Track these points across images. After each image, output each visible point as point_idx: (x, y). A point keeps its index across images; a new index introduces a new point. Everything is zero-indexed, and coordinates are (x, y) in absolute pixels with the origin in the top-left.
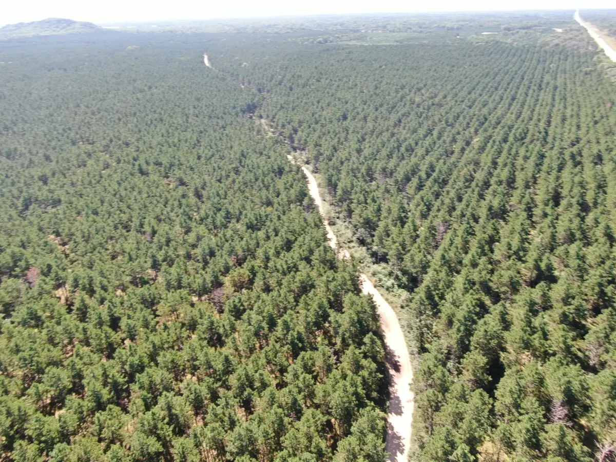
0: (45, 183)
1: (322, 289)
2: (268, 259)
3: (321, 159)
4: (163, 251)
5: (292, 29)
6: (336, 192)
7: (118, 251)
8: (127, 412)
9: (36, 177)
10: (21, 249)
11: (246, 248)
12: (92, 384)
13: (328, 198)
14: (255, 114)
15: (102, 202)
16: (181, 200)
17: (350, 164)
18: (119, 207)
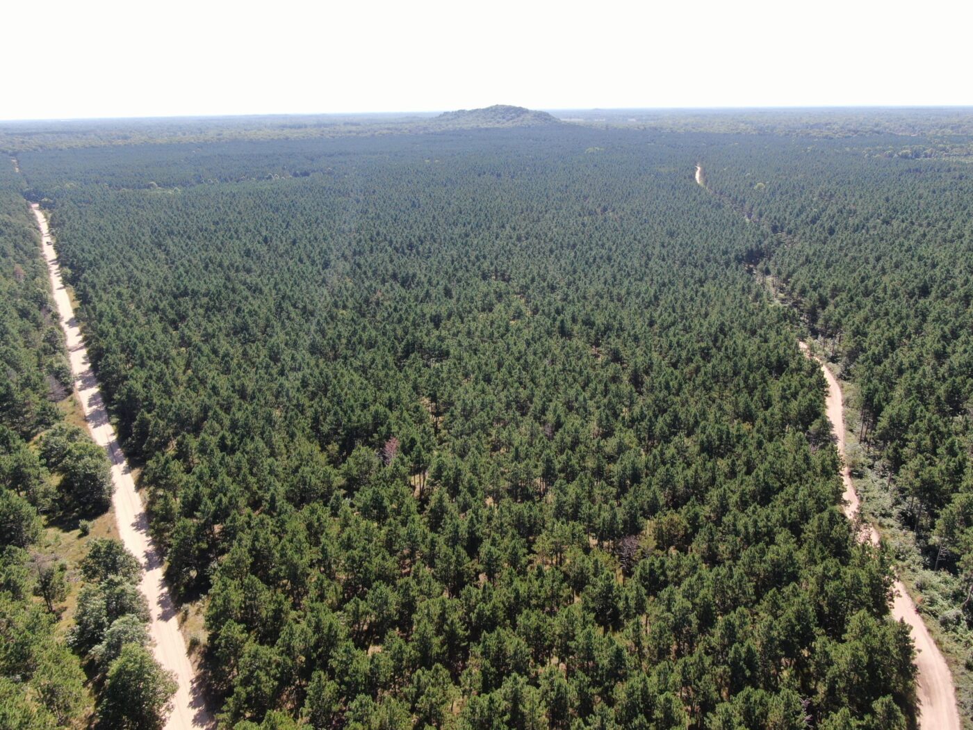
0: (437, 326)
1: (810, 587)
2: (723, 509)
3: (861, 358)
4: (564, 457)
5: (856, 132)
6: (876, 421)
7: (503, 440)
8: (457, 683)
9: (428, 316)
10: (387, 410)
11: (692, 481)
12: (423, 625)
13: (859, 427)
14: (759, 266)
15: (500, 365)
16: (609, 384)
17: (917, 376)
18: (519, 378)
